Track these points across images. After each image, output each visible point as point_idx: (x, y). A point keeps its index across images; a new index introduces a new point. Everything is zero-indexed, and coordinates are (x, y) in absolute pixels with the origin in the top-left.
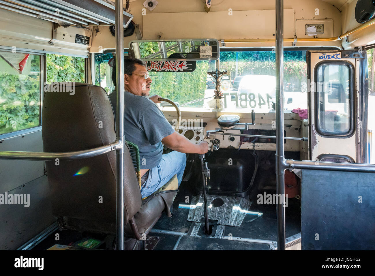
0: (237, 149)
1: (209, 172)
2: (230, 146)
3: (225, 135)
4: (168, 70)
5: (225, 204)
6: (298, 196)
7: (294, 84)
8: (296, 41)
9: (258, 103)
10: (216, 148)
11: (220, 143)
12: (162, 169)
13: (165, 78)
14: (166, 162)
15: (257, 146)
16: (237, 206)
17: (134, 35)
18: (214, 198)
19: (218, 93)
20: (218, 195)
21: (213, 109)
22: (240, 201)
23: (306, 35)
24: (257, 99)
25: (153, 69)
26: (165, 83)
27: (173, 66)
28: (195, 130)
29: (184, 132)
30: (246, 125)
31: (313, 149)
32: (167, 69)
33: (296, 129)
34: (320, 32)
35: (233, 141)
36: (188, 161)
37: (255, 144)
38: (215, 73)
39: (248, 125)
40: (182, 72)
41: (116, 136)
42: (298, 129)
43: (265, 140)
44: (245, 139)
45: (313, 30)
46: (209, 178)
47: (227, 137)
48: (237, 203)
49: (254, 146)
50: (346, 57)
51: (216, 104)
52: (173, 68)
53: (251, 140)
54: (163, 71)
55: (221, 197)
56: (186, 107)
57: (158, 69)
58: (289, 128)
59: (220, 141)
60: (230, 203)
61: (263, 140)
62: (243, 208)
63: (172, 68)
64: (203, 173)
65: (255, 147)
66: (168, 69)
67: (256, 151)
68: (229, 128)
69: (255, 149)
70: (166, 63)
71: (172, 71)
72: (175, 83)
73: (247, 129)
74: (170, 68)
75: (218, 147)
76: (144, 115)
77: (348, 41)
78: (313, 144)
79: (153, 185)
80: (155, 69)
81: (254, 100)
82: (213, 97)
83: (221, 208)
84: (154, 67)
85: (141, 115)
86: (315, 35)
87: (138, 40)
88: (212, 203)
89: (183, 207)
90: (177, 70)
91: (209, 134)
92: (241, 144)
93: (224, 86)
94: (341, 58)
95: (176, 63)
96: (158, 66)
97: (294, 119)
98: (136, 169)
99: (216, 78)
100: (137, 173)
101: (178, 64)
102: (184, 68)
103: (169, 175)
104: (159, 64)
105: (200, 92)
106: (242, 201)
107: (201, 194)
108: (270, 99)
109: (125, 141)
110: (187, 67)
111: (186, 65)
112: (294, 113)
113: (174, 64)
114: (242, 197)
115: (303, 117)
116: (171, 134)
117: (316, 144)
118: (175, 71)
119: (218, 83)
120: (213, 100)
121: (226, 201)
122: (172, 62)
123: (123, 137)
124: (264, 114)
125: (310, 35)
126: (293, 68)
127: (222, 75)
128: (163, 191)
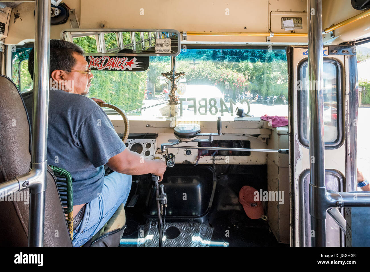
0: (194, 164)
1: (165, 198)
2: (186, 161)
3: (179, 149)
4: (113, 69)
5: (181, 234)
6: (265, 216)
7: (229, 95)
8: (272, 36)
9: (220, 109)
10: (171, 165)
11: (175, 158)
12: (105, 200)
13: (102, 87)
14: (109, 189)
15: (217, 159)
16: (197, 236)
17: (68, 23)
18: (166, 227)
19: (173, 98)
20: (172, 223)
21: (167, 117)
22: (199, 228)
23: (282, 29)
24: (218, 105)
25: (93, 66)
26: (102, 92)
27: (119, 64)
28: (144, 144)
29: (130, 146)
30: (210, 136)
31: (296, 163)
32: (111, 67)
33: (264, 139)
34: (298, 26)
35: (189, 155)
36: (134, 181)
37: (215, 158)
38: (170, 74)
39: (213, 135)
40: (131, 71)
41: (30, 161)
42: (266, 139)
43: (226, 152)
44: (203, 152)
45: (290, 23)
46: (166, 206)
47: (182, 151)
48: (197, 231)
49: (214, 160)
50: (334, 54)
51: (170, 111)
52: (120, 67)
53: (210, 153)
54: (107, 69)
55: (175, 225)
56: (133, 115)
57: (100, 67)
58: (256, 138)
59: (174, 155)
60: (188, 231)
61: (224, 152)
62: (204, 237)
63: (117, 66)
64: (158, 199)
65: (216, 160)
66: (113, 67)
67: (217, 165)
68: (189, 140)
69: (216, 163)
70: (110, 59)
71: (118, 69)
72: (113, 92)
73: (212, 141)
74: (115, 66)
75: (173, 162)
76: (83, 124)
77: (334, 36)
78: (296, 158)
79: (91, 227)
80: (95, 67)
81: (215, 106)
82: (167, 103)
83: (178, 241)
84: (95, 65)
85: (79, 124)
86: (292, 29)
87: (73, 28)
88: (165, 235)
89: (128, 242)
90: (125, 69)
91: (164, 148)
92: (198, 158)
93: (180, 90)
94: (327, 54)
95: (124, 60)
96: (100, 64)
97: (263, 128)
98: (65, 209)
99: (172, 80)
100: (66, 215)
101: (126, 61)
102: (134, 66)
103: (113, 207)
104: (101, 61)
105: (138, 102)
106: (203, 229)
107: (151, 223)
108: (233, 104)
109: (48, 168)
110: (138, 66)
111: (137, 63)
112: (263, 120)
113: (121, 61)
114: (202, 223)
115: (276, 125)
116: (119, 153)
117: (299, 157)
118: (121, 70)
119: (174, 87)
120: (167, 106)
121: (182, 230)
122: (118, 58)
123: (43, 163)
124: (229, 122)
125: (287, 30)
126: (228, 80)
127: (179, 77)
128: (106, 233)
